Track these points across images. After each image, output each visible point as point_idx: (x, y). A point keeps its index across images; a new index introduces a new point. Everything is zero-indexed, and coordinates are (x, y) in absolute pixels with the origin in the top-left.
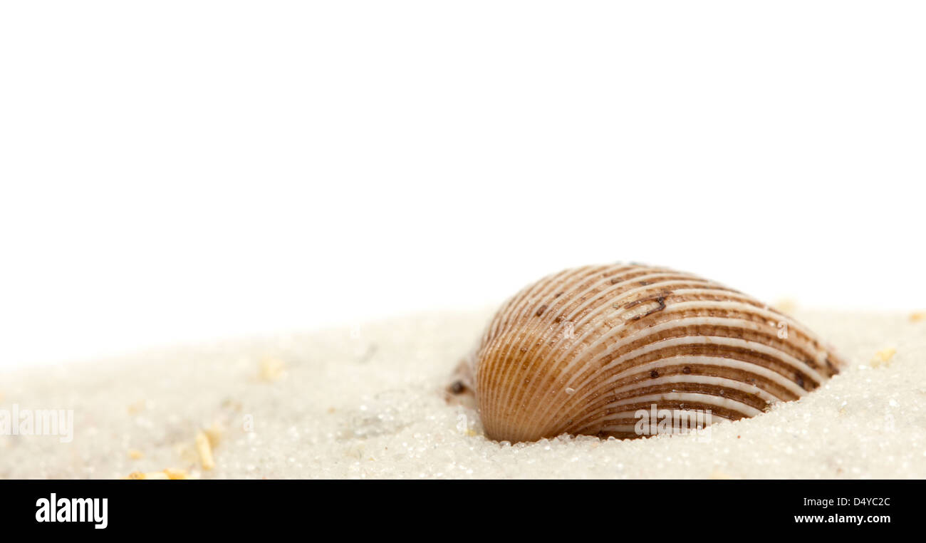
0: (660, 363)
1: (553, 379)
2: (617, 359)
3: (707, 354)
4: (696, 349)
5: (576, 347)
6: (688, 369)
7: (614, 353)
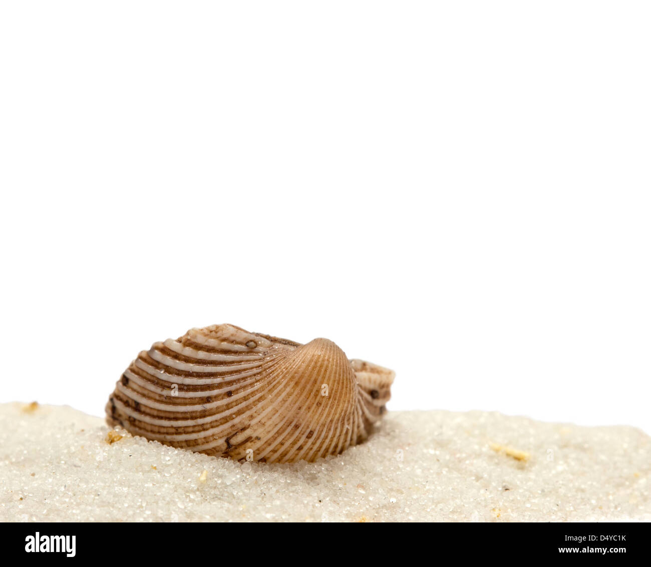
0: (226, 401)
1: (297, 384)
2: (254, 400)
3: (196, 412)
4: (204, 414)
5: (282, 406)
6: (208, 400)
7: (257, 404)
